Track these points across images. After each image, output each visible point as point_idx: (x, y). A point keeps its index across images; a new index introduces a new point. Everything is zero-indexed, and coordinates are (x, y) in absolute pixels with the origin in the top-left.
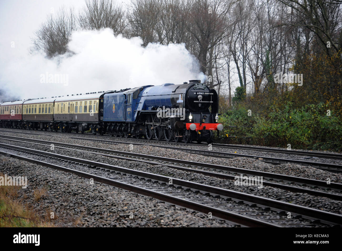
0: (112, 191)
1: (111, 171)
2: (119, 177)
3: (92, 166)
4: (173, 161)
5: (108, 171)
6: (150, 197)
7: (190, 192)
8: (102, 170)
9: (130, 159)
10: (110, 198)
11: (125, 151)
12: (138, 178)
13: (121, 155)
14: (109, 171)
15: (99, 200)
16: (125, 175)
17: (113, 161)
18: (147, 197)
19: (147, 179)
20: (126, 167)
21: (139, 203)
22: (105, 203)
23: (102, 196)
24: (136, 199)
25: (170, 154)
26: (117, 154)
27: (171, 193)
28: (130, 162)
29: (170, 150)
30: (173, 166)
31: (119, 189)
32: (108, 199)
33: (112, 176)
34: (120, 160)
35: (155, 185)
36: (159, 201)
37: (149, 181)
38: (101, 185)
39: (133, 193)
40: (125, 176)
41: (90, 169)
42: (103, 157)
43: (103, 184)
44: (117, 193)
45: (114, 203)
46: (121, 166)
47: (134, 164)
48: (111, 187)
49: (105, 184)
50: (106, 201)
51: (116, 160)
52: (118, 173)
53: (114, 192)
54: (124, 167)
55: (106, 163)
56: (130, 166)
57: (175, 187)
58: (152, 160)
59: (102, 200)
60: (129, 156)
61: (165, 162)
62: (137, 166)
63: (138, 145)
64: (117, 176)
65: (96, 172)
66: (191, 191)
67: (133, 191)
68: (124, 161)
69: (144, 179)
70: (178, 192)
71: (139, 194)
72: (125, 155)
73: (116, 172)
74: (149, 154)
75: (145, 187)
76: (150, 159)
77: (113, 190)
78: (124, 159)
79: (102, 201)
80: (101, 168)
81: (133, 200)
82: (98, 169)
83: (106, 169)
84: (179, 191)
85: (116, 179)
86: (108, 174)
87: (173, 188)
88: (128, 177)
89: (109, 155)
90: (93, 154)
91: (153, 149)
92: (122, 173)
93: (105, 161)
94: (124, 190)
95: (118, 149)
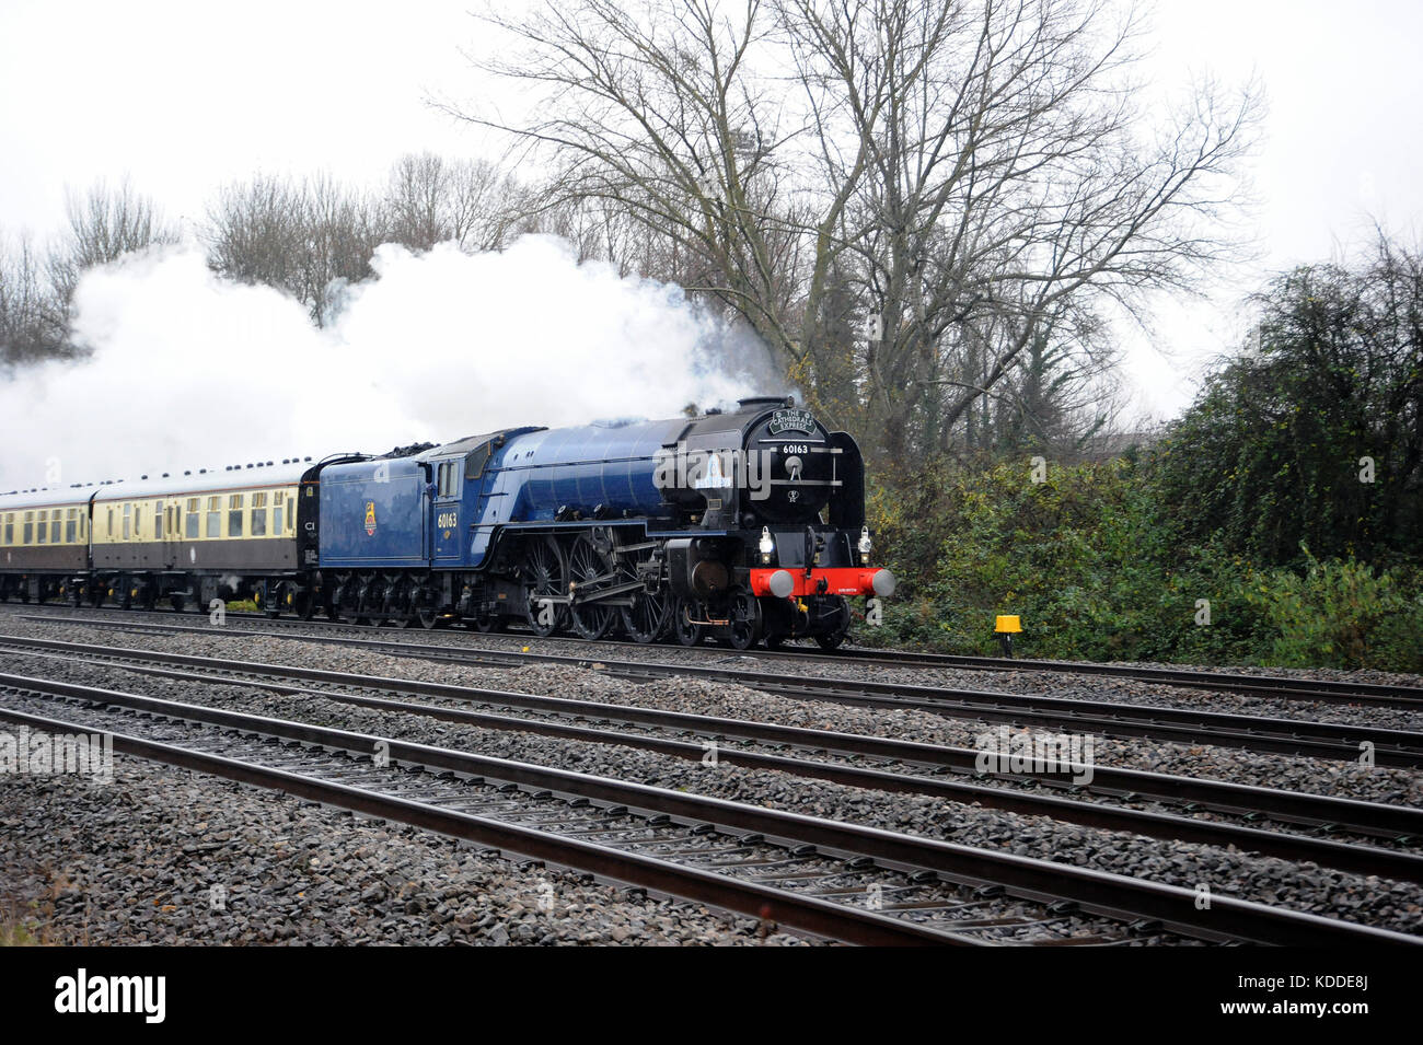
0: (159, 778)
1: (155, 715)
2: (181, 734)
3: (95, 703)
4: (344, 681)
5: (143, 716)
6: (276, 791)
7: (396, 770)
8: (126, 713)
9: (214, 677)
10: (153, 797)
11: (195, 654)
12: (240, 736)
13: (185, 666)
14: (149, 716)
15: (120, 805)
16: (199, 726)
17: (161, 687)
18: (268, 791)
19: (264, 736)
20: (202, 704)
21: (242, 810)
22: (136, 814)
23: (127, 795)
24: (234, 797)
25: (335, 660)
26: (174, 665)
27: (340, 775)
28: (213, 688)
29: (333, 647)
30: (343, 695)
31: (181, 770)
32: (145, 803)
33: (157, 731)
34: (180, 682)
35: (290, 755)
36: (304, 801)
37: (273, 742)
38: (123, 760)
39: (223, 780)
40: (197, 731)
41: (89, 711)
42: (128, 674)
43: (131, 756)
44: (176, 782)
45: (167, 814)
46: (186, 700)
47: (226, 694)
48: (157, 765)
49: (136, 758)
50: (139, 808)
51: (170, 682)
52: (175, 723)
53: (165, 779)
54: (194, 702)
55: (137, 692)
56: (213, 700)
57: (350, 758)
58: (280, 680)
59: (128, 805)
60: (208, 669)
61: (320, 683)
62: (234, 699)
63: (237, 635)
64: (174, 730)
65: (108, 722)
66: (399, 768)
67: (222, 775)
68: (194, 684)
69: (256, 737)
70: (359, 773)
71: (241, 784)
72: (196, 667)
73: (171, 718)
74: (270, 662)
75: (261, 761)
76: (273, 677)
77: (163, 773)
78: (195, 679)
79: (127, 808)
80: (124, 709)
81: (226, 803)
82: (112, 711)
83: (139, 712)
84: (363, 770)
85: (170, 739)
86: (146, 726)
87: (344, 762)
88: (208, 732)
89: (147, 668)
90: (98, 665)
91: (282, 646)
92: (188, 722)
93: (134, 688)
94: (196, 774)
95: (175, 649)
